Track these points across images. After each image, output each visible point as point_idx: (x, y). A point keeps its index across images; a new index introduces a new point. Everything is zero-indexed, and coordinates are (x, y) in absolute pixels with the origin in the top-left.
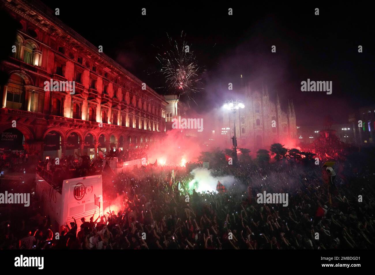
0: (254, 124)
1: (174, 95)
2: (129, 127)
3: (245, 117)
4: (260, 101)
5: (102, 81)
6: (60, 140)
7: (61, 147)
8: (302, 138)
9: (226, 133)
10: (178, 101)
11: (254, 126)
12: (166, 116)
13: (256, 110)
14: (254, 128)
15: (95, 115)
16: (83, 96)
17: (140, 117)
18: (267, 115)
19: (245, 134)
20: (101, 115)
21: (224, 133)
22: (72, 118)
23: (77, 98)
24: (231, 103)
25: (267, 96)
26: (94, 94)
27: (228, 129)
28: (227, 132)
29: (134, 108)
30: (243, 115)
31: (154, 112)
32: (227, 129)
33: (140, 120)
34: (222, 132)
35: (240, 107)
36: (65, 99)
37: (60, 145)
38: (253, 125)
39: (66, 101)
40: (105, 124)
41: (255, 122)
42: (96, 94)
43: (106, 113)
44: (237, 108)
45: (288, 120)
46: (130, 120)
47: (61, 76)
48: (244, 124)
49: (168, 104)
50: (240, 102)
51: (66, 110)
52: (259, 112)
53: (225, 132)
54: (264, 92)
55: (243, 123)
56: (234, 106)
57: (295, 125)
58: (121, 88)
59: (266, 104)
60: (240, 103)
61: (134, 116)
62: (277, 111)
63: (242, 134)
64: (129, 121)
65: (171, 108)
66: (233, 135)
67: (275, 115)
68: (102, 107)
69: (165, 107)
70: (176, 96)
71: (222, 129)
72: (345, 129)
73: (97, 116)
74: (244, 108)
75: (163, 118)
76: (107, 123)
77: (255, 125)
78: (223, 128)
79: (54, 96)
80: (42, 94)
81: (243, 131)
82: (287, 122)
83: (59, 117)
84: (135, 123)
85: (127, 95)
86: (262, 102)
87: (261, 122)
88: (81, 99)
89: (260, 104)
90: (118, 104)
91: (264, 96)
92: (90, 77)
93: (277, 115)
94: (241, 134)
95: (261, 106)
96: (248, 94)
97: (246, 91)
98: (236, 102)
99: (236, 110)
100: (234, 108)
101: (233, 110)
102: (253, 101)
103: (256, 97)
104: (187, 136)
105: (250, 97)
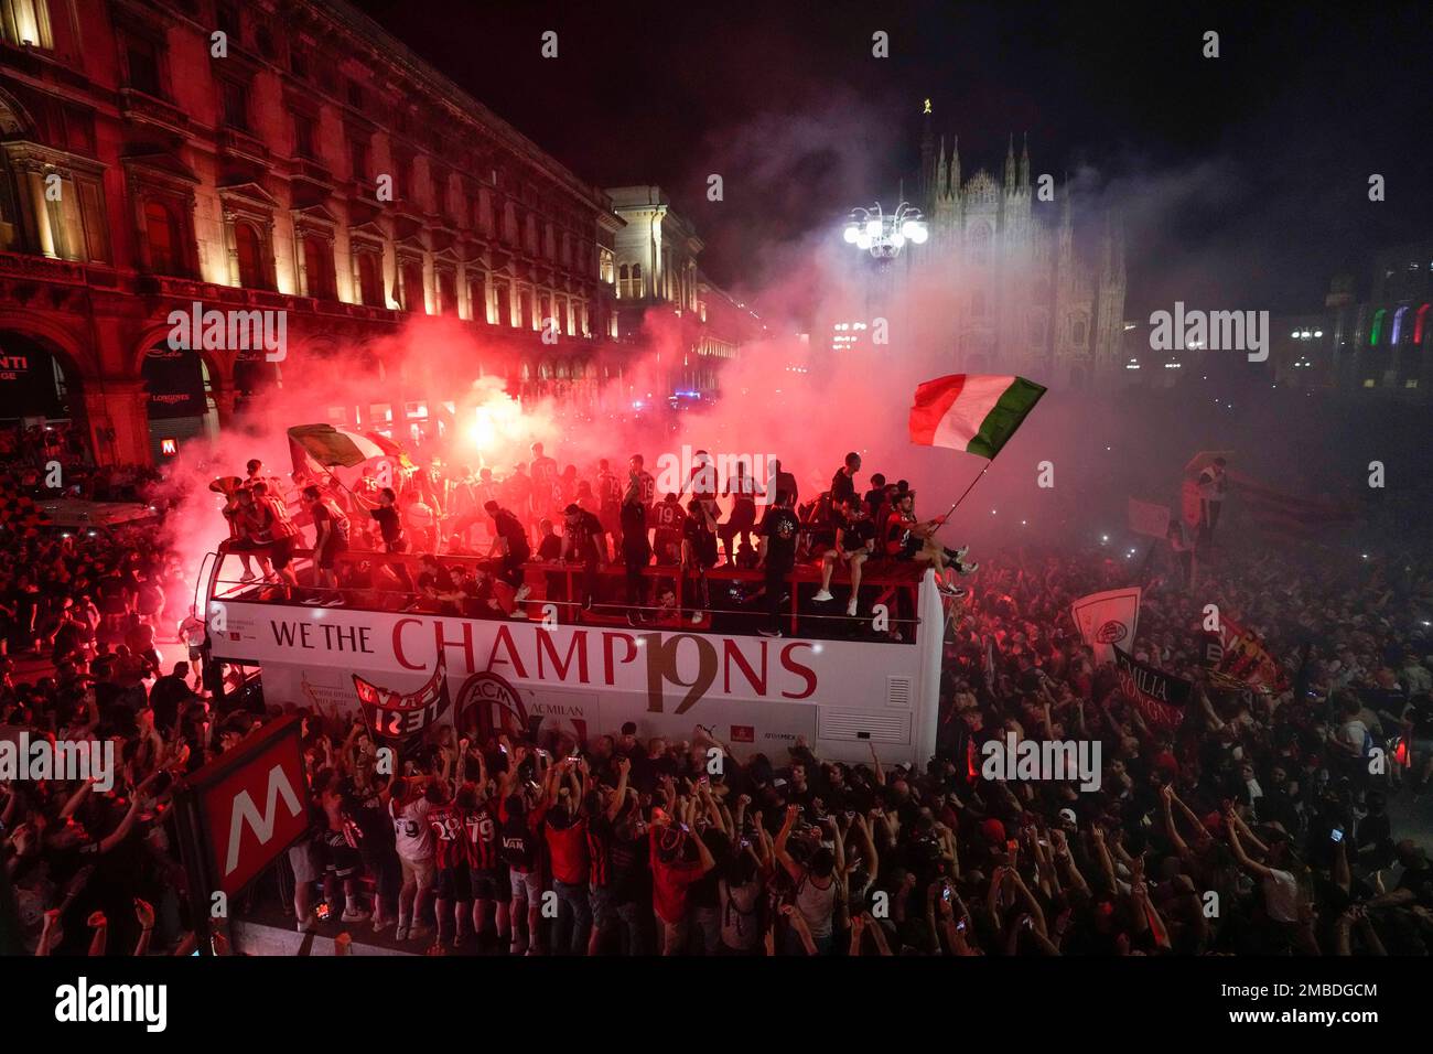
1: (648, 188)
2: (471, 318)
4: (995, 216)
5: (341, 123)
6: (206, 376)
7: (210, 402)
8: (1138, 367)
9: (850, 343)
10: (664, 211)
12: (618, 275)
13: (974, 252)
15: (332, 275)
16: (271, 190)
17: (512, 280)
20: (357, 273)
21: (844, 343)
22: (236, 284)
23: (244, 200)
24: (875, 219)
25: (1024, 196)
26: (314, 181)
27: (859, 330)
28: (854, 339)
29: (485, 244)
31: (566, 258)
32: (857, 326)
33: (513, 292)
34: (837, 339)
35: (909, 236)
36: (196, 205)
37: (203, 394)
39: (199, 212)
40: (377, 311)
42: (323, 184)
43: (375, 264)
44: (897, 241)
45: (1097, 293)
46: (472, 292)
47: (154, 99)
49: (624, 223)
50: (912, 216)
51: (206, 254)
53: (847, 339)
54: (1011, 178)
56: (887, 234)
57: (1119, 315)
58: (423, 153)
59: (1015, 230)
60: (911, 219)
61: (488, 274)
62: (1054, 260)
64: (470, 296)
65: (636, 241)
67: (1047, 276)
68: (354, 241)
69: (613, 236)
70: (656, 192)
71: (838, 327)
72: (1306, 335)
73: (338, 278)
74: (923, 244)
75: (604, 283)
76: (382, 303)
77: (965, 316)
78: (841, 323)
79: (146, 192)
80: (94, 183)
82: (1090, 304)
83: (183, 281)
84: (496, 303)
85: (454, 188)
86: (1000, 221)
87: (990, 304)
88: (261, 205)
89: (990, 228)
90: (420, 225)
91: (1011, 194)
92: (288, 103)
93: (1054, 275)
95: (994, 235)
96: (949, 186)
97: (942, 171)
98: (896, 217)
99: (891, 251)
100: (886, 242)
101: (881, 250)
102: (964, 215)
103: (980, 200)
104: (701, 356)
105: (956, 198)
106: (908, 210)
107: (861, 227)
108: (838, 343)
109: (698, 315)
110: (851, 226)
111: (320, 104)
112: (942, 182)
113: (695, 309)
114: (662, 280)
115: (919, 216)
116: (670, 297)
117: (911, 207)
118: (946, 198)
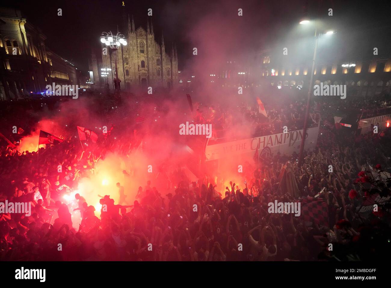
0: (139, 66)
1: (14, 10)
3: (129, 57)
4: (145, 40)
8: (182, 82)
9: (107, 74)
10: (25, 21)
11: (139, 68)
12: (6, 45)
13: (141, 50)
14: (139, 70)
18: (152, 57)
19: (129, 76)
21: (105, 75)
24: (110, 36)
25: (152, 35)
27: (109, 70)
28: (108, 73)
30: (127, 55)
35: (121, 43)
38: (138, 67)
41: (140, 64)
44: (118, 44)
45: (172, 63)
48: (128, 66)
50: (122, 37)
52: (143, 53)
54: (149, 30)
55: (127, 64)
56: (115, 41)
57: (177, 69)
59: (151, 45)
60: (121, 38)
62: (161, 53)
63: (126, 76)
65: (13, 31)
67: (160, 58)
71: (102, 69)
72: (213, 75)
74: (127, 46)
77: (140, 68)
81: (127, 73)
82: (170, 66)
86: (147, 42)
87: (146, 64)
89: (144, 44)
91: (149, 35)
93: (161, 58)
94: (125, 78)
95: (146, 46)
96: (132, 29)
97: (129, 25)
98: (117, 37)
99: (116, 47)
100: (115, 44)
101: (113, 46)
102: (137, 38)
103: (141, 35)
104: (52, 78)
105: (134, 33)
106: (120, 35)
107: (106, 38)
108: (103, 74)
109: (48, 63)
110: (103, 38)
112: (130, 28)
113: (47, 61)
114: (29, 49)
115: (124, 37)
116: (35, 56)
117: (121, 34)
118: (131, 33)
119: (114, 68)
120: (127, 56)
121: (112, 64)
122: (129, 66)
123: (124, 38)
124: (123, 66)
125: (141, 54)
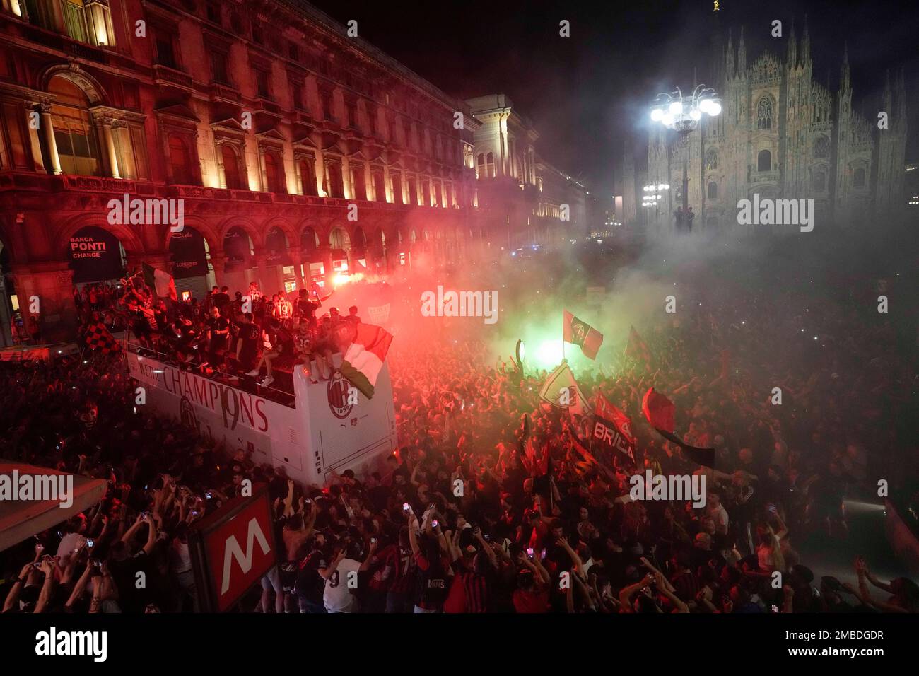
0: (749, 167)
1: (496, 95)
2: (375, 200)
3: (721, 147)
4: (778, 88)
5: (285, 71)
6: (207, 249)
7: (210, 266)
8: (917, 202)
9: (657, 200)
10: (509, 112)
11: (749, 174)
12: (477, 162)
13: (760, 120)
14: (749, 180)
15: (283, 176)
17: (402, 172)
18: (798, 134)
19: (719, 200)
20: (299, 173)
21: (651, 201)
22: (224, 187)
23: (227, 130)
24: (676, 100)
25: (806, 67)
26: (270, 113)
27: (664, 189)
28: (659, 197)
29: (383, 147)
30: (715, 142)
31: (440, 154)
32: (661, 187)
33: (403, 179)
34: (645, 198)
35: (705, 111)
36: (198, 136)
37: (205, 262)
38: (747, 171)
39: (200, 141)
40: (312, 198)
41: (755, 161)
42: (276, 115)
43: (310, 166)
44: (695, 116)
45: (877, 144)
46: (376, 182)
47: (173, 70)
48: (716, 171)
49: (480, 123)
50: (708, 95)
51: (205, 168)
52: (769, 127)
53: (654, 197)
54: (793, 55)
55: (714, 166)
56: (687, 111)
58: (339, 87)
59: (797, 98)
60: (707, 98)
61: (385, 168)
62: (834, 117)
63: (707, 201)
64: (374, 185)
65: (490, 136)
66: (677, 205)
67: (828, 133)
68: (296, 152)
69: (472, 133)
70: (502, 99)
71: (646, 189)
73: (287, 178)
74: (719, 116)
75: (467, 167)
76: (316, 193)
77: (752, 172)
78: (649, 185)
79: (169, 131)
80: (139, 128)
81: (713, 191)
82: (870, 153)
83: (191, 187)
84: (392, 188)
85: (361, 109)
86: (783, 91)
87: (775, 160)
88: (237, 133)
89: (775, 99)
90: (339, 137)
91: (793, 69)
92: (252, 63)
93: (834, 134)
94: (703, 204)
95: (778, 105)
96: (736, 68)
97: (730, 57)
98: (694, 97)
99: (690, 125)
100: (686, 118)
101: (682, 125)
102: (750, 90)
103: (766, 76)
104: (540, 218)
105: (743, 77)
106: (704, 90)
107: (664, 108)
108: (646, 202)
109: (536, 187)
110: (657, 108)
111: (271, 60)
112: (730, 66)
113: (534, 183)
114: (509, 162)
115: (713, 95)
116: (516, 175)
117: (706, 88)
118: (734, 77)
119: (676, 180)
120: (717, 145)
121: (672, 171)
122: (720, 171)
123: (713, 98)
124: (703, 173)
125: (763, 133)
